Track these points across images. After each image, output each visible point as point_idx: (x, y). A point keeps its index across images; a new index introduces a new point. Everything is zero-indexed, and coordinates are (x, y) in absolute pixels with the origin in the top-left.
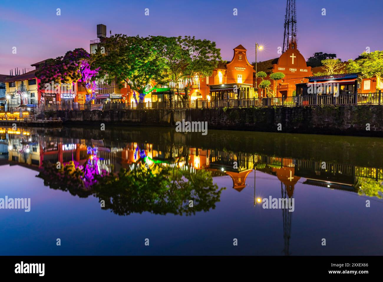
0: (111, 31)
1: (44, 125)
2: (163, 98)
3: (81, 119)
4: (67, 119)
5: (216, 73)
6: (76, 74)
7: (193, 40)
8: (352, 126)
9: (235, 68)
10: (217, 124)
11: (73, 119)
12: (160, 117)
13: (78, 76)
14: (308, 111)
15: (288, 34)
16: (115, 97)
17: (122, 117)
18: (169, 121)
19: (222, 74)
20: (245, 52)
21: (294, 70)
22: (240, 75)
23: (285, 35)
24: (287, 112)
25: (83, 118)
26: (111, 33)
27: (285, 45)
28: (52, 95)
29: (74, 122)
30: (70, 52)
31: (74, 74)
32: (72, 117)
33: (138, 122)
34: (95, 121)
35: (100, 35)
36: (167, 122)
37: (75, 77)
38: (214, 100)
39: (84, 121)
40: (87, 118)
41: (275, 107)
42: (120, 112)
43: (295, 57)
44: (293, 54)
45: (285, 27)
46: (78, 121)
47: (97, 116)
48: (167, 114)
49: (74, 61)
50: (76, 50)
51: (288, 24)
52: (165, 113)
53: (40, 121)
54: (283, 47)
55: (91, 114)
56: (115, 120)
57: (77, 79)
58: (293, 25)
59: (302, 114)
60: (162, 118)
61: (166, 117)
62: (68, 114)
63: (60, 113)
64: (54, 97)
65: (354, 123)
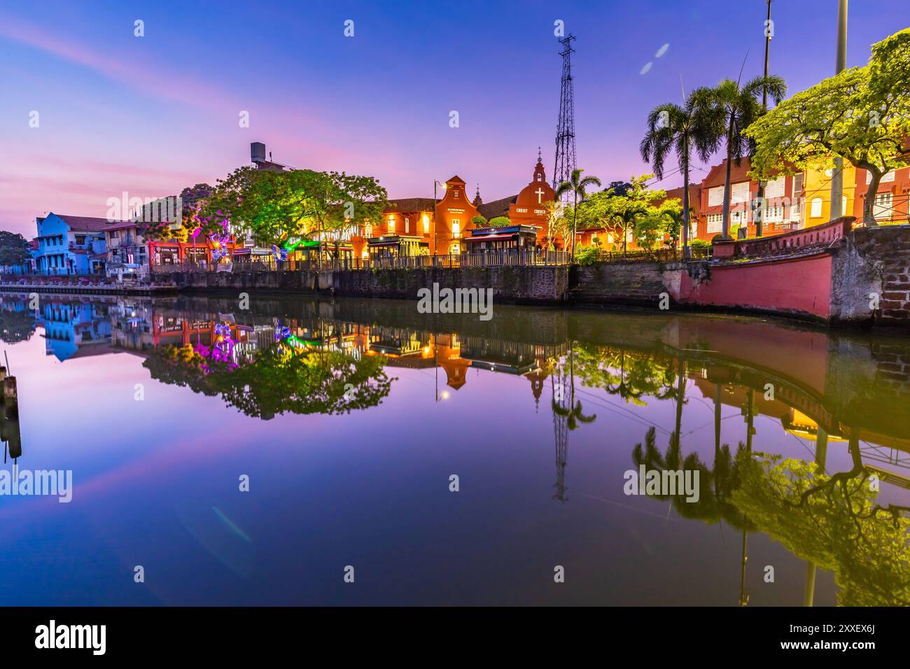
0: (270, 153)
1: (150, 293)
2: (309, 256)
3: (204, 284)
4: (186, 285)
5: (419, 217)
6: (193, 221)
7: (343, 176)
8: (498, 292)
9: (449, 209)
10: (367, 290)
11: (194, 285)
12: (303, 281)
13: (195, 224)
14: (458, 273)
15: (563, 154)
16: (259, 253)
17: (256, 281)
18: (313, 287)
19: (428, 219)
20: (464, 187)
21: (541, 211)
22: (456, 220)
23: (557, 155)
24: (437, 275)
25: (208, 282)
26: (271, 156)
27: (557, 170)
28: (172, 250)
29: (196, 288)
30: (188, 189)
31: (189, 221)
32: (193, 281)
33: (276, 288)
34: (222, 287)
35: (256, 159)
36: (310, 288)
37: (191, 226)
38: (374, 257)
39: (210, 287)
40: (213, 282)
41: (425, 268)
42: (253, 276)
43: (543, 193)
44: (540, 189)
45: (557, 143)
46: (201, 287)
47: (225, 279)
48: (311, 277)
49: (190, 204)
50: (197, 186)
51: (563, 139)
52: (309, 276)
53: (146, 287)
54: (555, 174)
55: (217, 277)
56: (247, 285)
57: (193, 228)
58: (568, 139)
59: (452, 278)
60: (305, 282)
61: (309, 281)
62: (188, 277)
63: (178, 277)
64: (175, 252)
65: (501, 289)
